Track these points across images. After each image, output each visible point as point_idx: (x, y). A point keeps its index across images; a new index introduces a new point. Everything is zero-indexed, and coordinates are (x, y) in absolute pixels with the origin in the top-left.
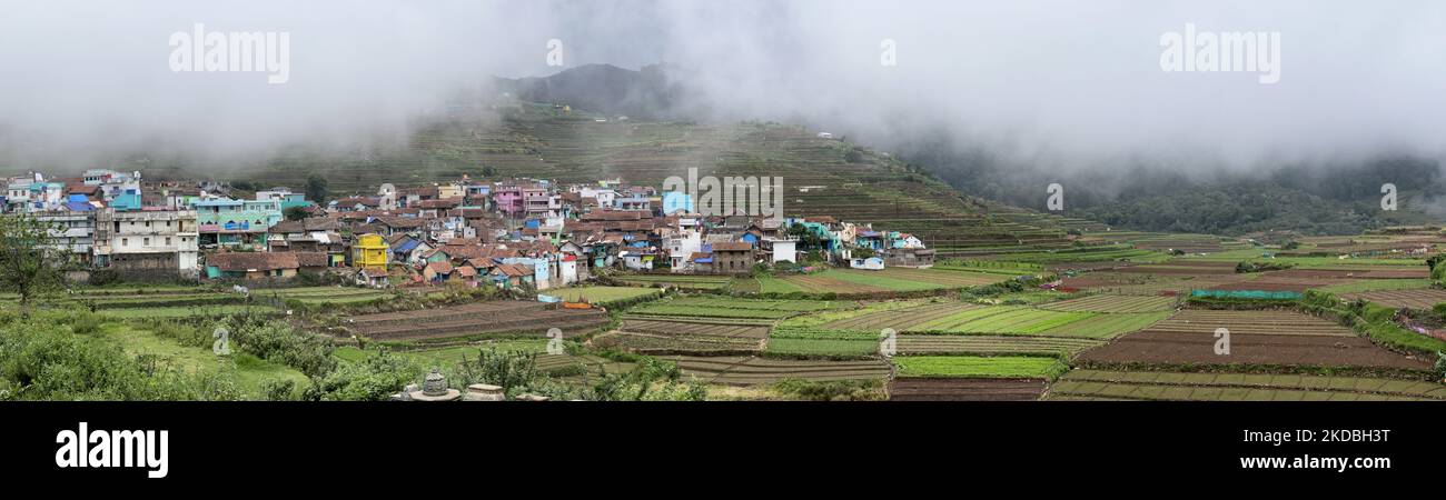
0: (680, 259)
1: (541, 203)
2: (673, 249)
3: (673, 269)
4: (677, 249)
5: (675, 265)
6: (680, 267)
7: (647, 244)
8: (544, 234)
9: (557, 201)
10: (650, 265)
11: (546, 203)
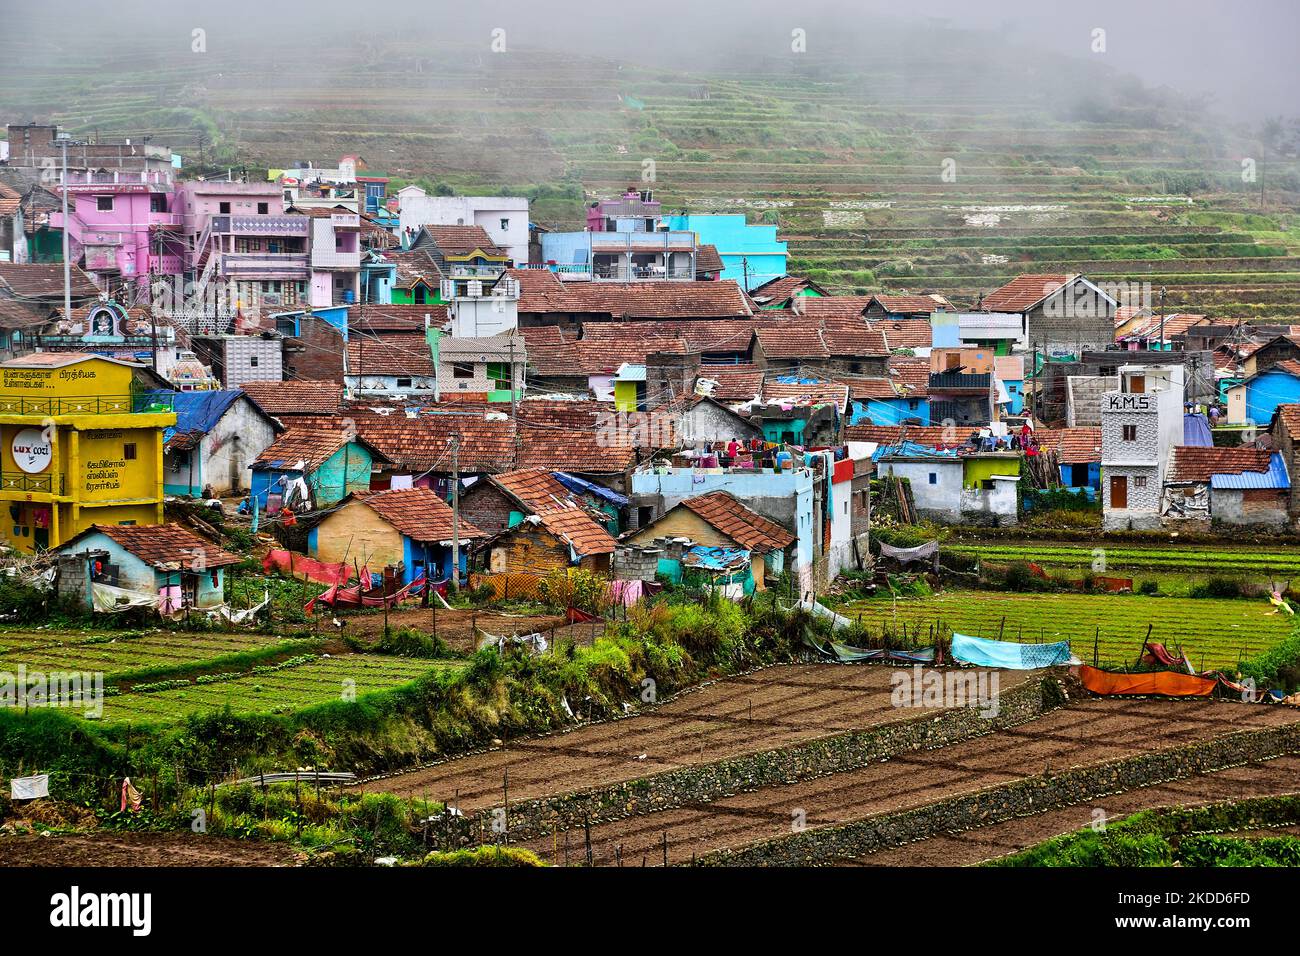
0: (1143, 474)
1: (273, 244)
2: (1112, 429)
3: (1114, 517)
4: (1129, 433)
5: (1120, 499)
6: (1143, 508)
7: (923, 412)
8: (463, 370)
9: (343, 239)
10: (1004, 501)
11: (295, 244)
